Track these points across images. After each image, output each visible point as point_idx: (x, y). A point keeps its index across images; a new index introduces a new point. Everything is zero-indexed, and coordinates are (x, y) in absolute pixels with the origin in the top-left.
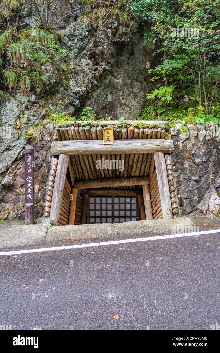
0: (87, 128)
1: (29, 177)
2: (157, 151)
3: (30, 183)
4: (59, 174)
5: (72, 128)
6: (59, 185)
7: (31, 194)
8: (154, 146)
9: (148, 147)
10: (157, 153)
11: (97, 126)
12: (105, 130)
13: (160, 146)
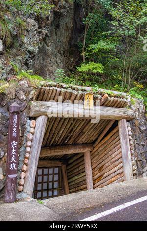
0: (69, 90)
1: (14, 141)
2: (124, 118)
3: (15, 148)
4: (38, 139)
5: (55, 88)
6: (37, 152)
7: (15, 163)
8: (122, 114)
9: (118, 114)
10: (123, 120)
11: (78, 90)
12: (86, 95)
13: (127, 114)
